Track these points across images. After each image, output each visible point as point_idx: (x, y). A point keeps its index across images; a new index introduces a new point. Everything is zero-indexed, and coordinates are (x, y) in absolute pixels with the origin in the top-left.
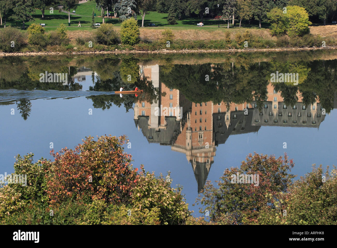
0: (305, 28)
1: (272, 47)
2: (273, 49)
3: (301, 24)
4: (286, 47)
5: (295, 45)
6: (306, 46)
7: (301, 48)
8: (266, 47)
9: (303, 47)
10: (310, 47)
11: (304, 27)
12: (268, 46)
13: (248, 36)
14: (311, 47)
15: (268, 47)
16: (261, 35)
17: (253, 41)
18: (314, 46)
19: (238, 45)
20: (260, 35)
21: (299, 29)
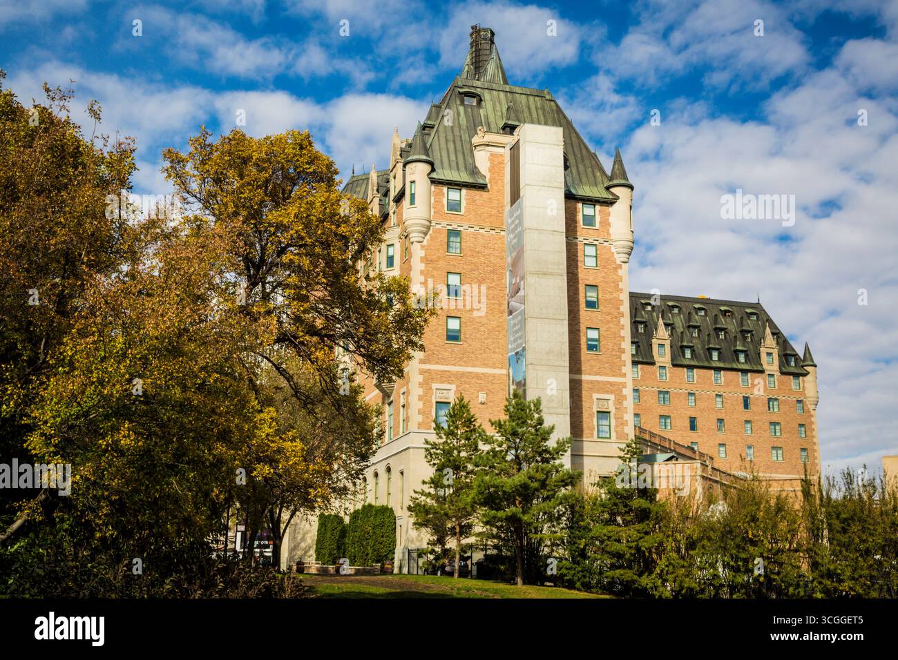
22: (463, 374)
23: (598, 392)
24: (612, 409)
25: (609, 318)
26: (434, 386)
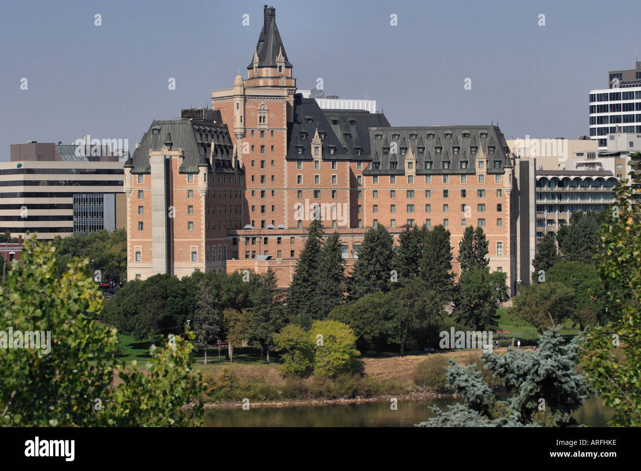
0: (344, 362)
1: (272, 399)
2: (274, 403)
3: (338, 355)
4: (301, 397)
5: (319, 395)
6: (342, 396)
7: (330, 399)
8: (260, 400)
9: (335, 398)
10: (349, 398)
11: (343, 360)
12: (264, 398)
13: (226, 378)
14: (353, 397)
15: (265, 400)
16: (263, 377)
17: (237, 388)
18: (358, 397)
19: (205, 395)
20: (261, 377)
21: (333, 364)
22: (144, 242)
23: (192, 245)
24: (197, 251)
25: (197, 217)
26: (135, 246)
